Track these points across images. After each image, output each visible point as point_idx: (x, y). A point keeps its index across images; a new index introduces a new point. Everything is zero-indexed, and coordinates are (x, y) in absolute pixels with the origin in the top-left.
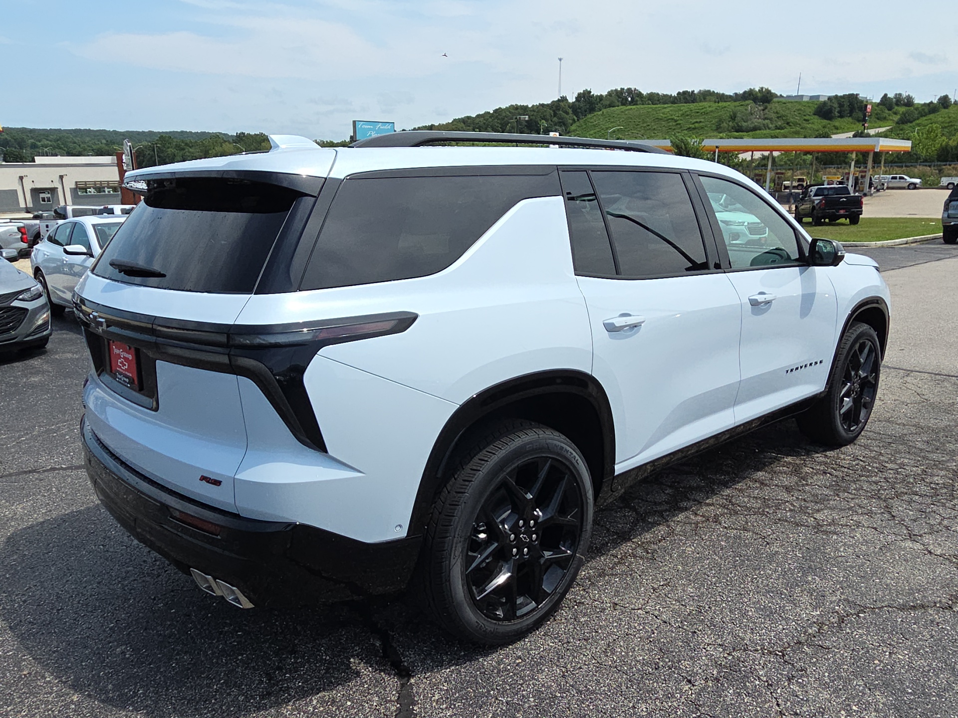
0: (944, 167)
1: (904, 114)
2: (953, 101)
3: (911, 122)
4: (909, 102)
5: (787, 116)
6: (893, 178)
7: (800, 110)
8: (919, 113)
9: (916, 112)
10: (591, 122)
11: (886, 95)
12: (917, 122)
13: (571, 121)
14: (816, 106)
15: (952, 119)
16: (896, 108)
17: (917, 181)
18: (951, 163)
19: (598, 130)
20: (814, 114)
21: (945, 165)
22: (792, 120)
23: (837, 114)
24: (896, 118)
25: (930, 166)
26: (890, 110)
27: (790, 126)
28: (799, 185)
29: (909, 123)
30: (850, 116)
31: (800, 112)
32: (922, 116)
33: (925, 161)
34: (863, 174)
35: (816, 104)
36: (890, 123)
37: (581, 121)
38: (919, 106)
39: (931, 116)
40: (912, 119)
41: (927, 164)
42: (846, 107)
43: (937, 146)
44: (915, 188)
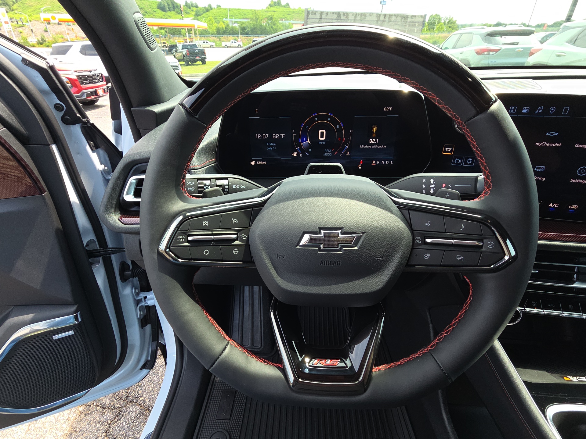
0: (221, 37)
1: (196, 11)
2: (213, 7)
3: (200, 16)
4: (197, 7)
5: (145, 9)
6: (204, 42)
7: (149, 5)
8: (202, 11)
9: (201, 11)
10: (27, 4)
11: (186, 1)
12: (202, 15)
13: (12, 3)
14: (157, 4)
15: (215, 15)
16: (192, 8)
17: (214, 44)
18: (223, 35)
19: (34, 9)
20: (158, 8)
21: (221, 36)
22: (148, 10)
23: (168, 9)
24: (194, 13)
25: (215, 37)
26: (190, 8)
27: (148, 14)
28: (164, 46)
29: (199, 16)
30: (174, 10)
31: (150, 6)
32: (204, 13)
33: (212, 34)
34: (191, 40)
35: (157, 3)
36: (191, 16)
37: (18, 2)
38: (201, 8)
39: (207, 13)
40: (200, 14)
41: (214, 36)
42: (171, 6)
43: (215, 27)
44: (213, 47)
